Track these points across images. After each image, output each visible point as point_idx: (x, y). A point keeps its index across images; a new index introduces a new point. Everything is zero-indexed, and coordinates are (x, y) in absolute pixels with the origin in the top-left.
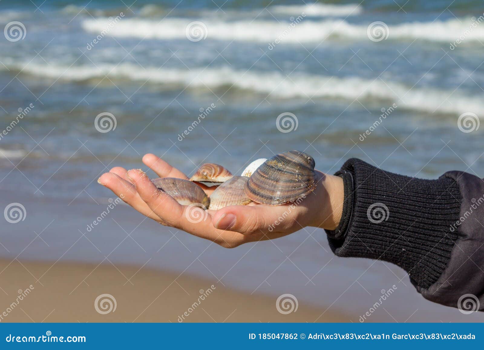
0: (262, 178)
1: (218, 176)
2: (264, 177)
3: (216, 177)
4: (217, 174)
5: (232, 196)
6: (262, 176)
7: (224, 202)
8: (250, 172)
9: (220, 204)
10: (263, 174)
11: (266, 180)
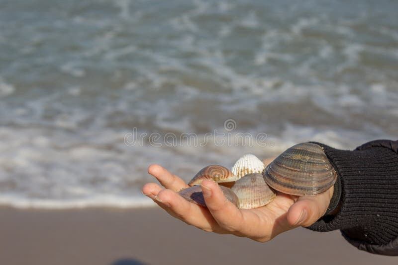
0: (294, 172)
1: (228, 176)
2: (295, 171)
3: (227, 177)
4: (227, 175)
5: (261, 192)
6: (292, 170)
7: (257, 200)
8: (246, 168)
9: (253, 202)
10: (292, 169)
11: (299, 173)
